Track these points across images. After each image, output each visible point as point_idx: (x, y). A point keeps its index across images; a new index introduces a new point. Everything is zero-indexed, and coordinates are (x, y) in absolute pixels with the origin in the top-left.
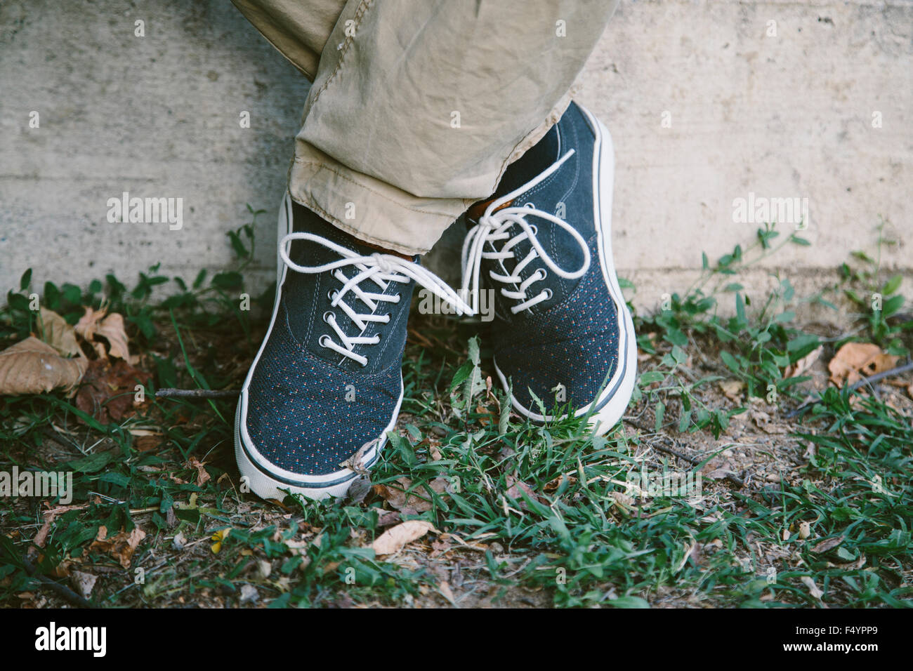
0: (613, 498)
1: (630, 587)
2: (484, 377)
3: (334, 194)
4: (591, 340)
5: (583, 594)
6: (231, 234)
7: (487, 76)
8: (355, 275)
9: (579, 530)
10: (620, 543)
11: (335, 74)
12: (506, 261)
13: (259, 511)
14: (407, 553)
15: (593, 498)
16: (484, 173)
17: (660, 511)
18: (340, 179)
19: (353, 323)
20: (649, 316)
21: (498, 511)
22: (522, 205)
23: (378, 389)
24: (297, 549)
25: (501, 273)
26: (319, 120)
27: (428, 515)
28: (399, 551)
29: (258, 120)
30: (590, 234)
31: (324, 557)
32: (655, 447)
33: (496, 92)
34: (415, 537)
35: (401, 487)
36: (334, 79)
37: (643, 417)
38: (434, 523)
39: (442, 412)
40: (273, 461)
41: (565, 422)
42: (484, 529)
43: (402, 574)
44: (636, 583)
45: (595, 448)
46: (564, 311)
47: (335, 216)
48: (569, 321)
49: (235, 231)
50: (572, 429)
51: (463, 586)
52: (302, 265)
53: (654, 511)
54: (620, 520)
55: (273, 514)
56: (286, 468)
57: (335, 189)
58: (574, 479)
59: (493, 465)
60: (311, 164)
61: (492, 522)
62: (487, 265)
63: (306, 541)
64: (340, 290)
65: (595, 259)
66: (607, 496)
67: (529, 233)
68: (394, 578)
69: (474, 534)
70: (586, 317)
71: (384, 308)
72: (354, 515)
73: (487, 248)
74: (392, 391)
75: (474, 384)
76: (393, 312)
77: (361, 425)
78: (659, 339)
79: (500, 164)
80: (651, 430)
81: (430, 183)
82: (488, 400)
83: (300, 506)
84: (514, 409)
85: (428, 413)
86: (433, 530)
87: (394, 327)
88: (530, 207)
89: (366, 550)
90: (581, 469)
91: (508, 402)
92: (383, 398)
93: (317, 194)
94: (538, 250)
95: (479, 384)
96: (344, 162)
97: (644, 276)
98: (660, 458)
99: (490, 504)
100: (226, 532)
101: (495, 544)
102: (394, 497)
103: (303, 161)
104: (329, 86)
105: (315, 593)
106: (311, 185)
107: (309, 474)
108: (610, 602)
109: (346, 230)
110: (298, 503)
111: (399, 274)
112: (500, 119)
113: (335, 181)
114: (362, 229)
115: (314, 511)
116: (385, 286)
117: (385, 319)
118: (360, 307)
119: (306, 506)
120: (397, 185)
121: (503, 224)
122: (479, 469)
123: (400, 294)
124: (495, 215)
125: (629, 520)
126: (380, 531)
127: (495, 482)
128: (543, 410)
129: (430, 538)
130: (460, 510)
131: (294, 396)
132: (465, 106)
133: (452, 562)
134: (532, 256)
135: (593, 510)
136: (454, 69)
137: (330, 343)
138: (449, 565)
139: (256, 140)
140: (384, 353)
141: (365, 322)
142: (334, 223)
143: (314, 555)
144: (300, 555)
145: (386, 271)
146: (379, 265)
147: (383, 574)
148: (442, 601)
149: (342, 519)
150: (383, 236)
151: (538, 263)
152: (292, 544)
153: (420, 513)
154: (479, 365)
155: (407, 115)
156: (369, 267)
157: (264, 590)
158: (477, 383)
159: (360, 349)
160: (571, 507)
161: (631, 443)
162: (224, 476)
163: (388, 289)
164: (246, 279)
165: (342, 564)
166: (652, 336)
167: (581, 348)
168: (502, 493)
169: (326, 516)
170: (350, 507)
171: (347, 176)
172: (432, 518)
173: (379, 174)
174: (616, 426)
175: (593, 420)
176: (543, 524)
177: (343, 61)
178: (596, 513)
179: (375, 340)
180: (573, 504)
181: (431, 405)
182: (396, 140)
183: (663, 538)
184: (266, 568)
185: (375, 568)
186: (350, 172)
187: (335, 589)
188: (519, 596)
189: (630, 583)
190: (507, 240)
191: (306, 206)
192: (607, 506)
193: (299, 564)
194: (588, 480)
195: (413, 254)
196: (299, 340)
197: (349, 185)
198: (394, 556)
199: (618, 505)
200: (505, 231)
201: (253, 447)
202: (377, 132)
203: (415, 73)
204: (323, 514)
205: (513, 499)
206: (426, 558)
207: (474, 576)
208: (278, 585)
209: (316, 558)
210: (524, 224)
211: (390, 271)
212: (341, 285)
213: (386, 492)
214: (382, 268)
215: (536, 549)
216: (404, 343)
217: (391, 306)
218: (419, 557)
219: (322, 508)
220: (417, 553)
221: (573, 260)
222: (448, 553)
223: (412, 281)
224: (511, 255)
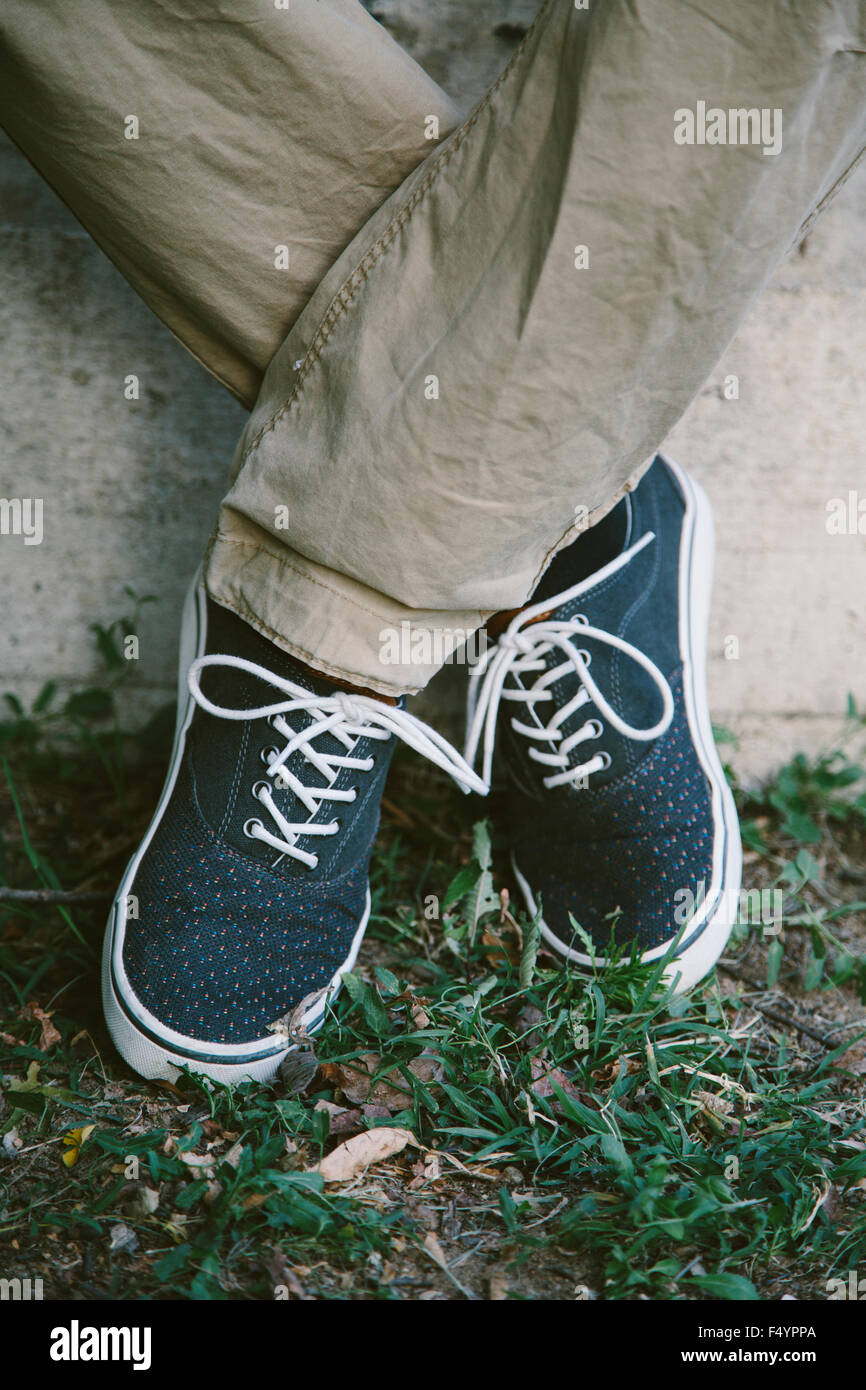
0: (699, 1101)
1: (726, 1255)
2: (497, 888)
3: (278, 596)
4: (670, 839)
5: (651, 1265)
6: (96, 628)
7: (530, 427)
8: (305, 728)
9: (645, 1154)
10: (711, 1183)
11: (288, 407)
12: (539, 705)
13: (138, 1097)
14: (372, 1180)
15: (668, 1099)
16: (515, 572)
17: (774, 1127)
18: (289, 572)
19: (299, 801)
20: (757, 789)
21: (518, 1115)
22: (567, 619)
23: (331, 904)
24: (200, 1168)
25: (531, 724)
26: (261, 479)
27: (406, 1117)
28: (361, 1176)
29: (149, 450)
30: (672, 666)
31: (243, 1185)
32: (766, 1014)
33: (543, 453)
34: (385, 1155)
35: (363, 1067)
36: (285, 416)
37: (746, 961)
38: (415, 1130)
39: (426, 939)
40: (163, 1019)
41: (625, 970)
42: (495, 1146)
43: (364, 1216)
44: (734, 1248)
45: (671, 1014)
46: (629, 789)
47: (278, 631)
48: (635, 805)
49: (107, 626)
50: (636, 983)
51: (459, 1240)
52: (223, 706)
53: (765, 1126)
54: (708, 1137)
55: (161, 1103)
56: (183, 1030)
57: (280, 588)
58: (637, 1065)
59: (511, 1040)
60: (243, 545)
61: (508, 1134)
62: (509, 710)
63: (213, 1155)
64: (281, 750)
65: (680, 707)
66: (689, 1097)
67: (578, 662)
68: (353, 1223)
69: (479, 1154)
70: (663, 800)
71: (348, 778)
72: (291, 1114)
73: (509, 682)
74: (353, 908)
75: (481, 899)
76: (361, 784)
77: (301, 962)
78: (773, 828)
79: (542, 556)
80: (759, 984)
81: (432, 587)
82: (502, 925)
83: (203, 1092)
84: (544, 943)
85: (406, 940)
86: (415, 1143)
87: (362, 808)
88: (581, 621)
89: (310, 1175)
90: (649, 1048)
91: (536, 933)
92: (338, 918)
93: (250, 592)
94: (590, 691)
95: (488, 900)
96: (298, 548)
97: (753, 724)
98: (774, 1034)
99: (505, 1103)
100: (87, 1132)
101: (511, 1169)
102: (353, 1084)
103: (230, 541)
104: (278, 425)
105: (229, 1244)
106: (242, 578)
107: (219, 1042)
108: (692, 1281)
109: (294, 654)
110: (201, 1088)
111: (375, 725)
112: (547, 494)
113: (281, 575)
114: (319, 654)
115: (225, 1103)
116: (351, 744)
117: (349, 795)
118: (311, 775)
119: (213, 1093)
120: (379, 588)
121: (537, 645)
122: (488, 1046)
123: (374, 758)
124: (524, 633)
125: (723, 1140)
126: (332, 1143)
127: (513, 1068)
128: (591, 949)
129: (409, 1156)
130: (457, 1112)
131: (200, 913)
132: (493, 472)
133: (443, 1199)
134: (579, 700)
135: (666, 1119)
136: (480, 416)
137: (260, 832)
138: (438, 1203)
139: (145, 480)
140: (344, 849)
141: (317, 800)
142: (276, 641)
143: (228, 1181)
144: (205, 1179)
145: (354, 720)
146: (344, 711)
147: (335, 1216)
148: (427, 1265)
149: (272, 1122)
150: (352, 665)
151: (589, 711)
152: (190, 1159)
153: (394, 1113)
154: (489, 869)
155: (402, 482)
156: (328, 714)
157: (146, 1233)
158: (485, 898)
159: (307, 842)
160: (632, 1114)
161: (727, 1006)
162: (82, 1034)
163: (356, 749)
164: (119, 699)
165: (272, 1197)
166: (761, 823)
167: (653, 852)
168: (525, 1086)
169: (247, 1113)
170: (285, 1101)
171: (300, 569)
172: (412, 1123)
173: (352, 570)
174: (705, 980)
175: (671, 969)
176: (588, 1141)
177: (301, 388)
178: (671, 1124)
179: (332, 828)
180: (635, 1106)
181: (410, 928)
182: (381, 519)
183: (778, 1175)
184: (152, 1199)
185: (323, 1205)
186: (305, 563)
187: (258, 1238)
188: (549, 1262)
189: (725, 1248)
190: (542, 672)
191: (232, 609)
192: (689, 1114)
193: (204, 1193)
194: (660, 1069)
195: (398, 695)
196: (211, 824)
197: (302, 583)
198: (352, 1185)
199: (706, 1113)
200: (540, 658)
201: (133, 994)
202: (352, 504)
203: (416, 418)
204: (241, 1110)
205: (541, 1098)
206: (402, 1188)
207: (478, 1224)
208: (170, 1226)
209: (230, 1187)
210: (570, 649)
211: (362, 721)
212: (283, 742)
213: (339, 1074)
214: (349, 716)
215: (576, 1181)
216: (376, 830)
217: (360, 776)
218: (390, 1186)
219: (238, 1097)
220: (388, 1181)
221: (645, 709)
222: (437, 1183)
223: (394, 736)
224: (547, 696)
